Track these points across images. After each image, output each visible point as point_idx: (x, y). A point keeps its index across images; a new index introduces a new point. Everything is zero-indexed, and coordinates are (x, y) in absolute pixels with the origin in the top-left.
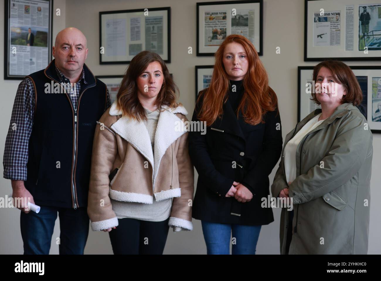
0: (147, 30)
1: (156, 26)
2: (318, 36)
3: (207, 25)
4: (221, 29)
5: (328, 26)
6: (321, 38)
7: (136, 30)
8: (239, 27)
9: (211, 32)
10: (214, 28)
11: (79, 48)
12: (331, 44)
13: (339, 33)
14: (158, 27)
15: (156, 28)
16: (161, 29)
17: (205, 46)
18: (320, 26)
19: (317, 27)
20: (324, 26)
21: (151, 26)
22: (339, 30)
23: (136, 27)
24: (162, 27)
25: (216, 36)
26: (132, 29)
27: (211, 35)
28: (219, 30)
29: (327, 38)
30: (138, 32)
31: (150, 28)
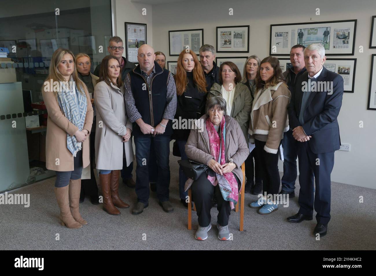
0: (192, 40)
1: (196, 38)
2: (277, 43)
3: (222, 38)
4: (228, 40)
5: (282, 39)
6: (278, 44)
7: (187, 40)
8: (237, 39)
9: (224, 41)
10: (225, 39)
11: (149, 55)
12: (283, 47)
13: (288, 42)
14: (198, 38)
15: (196, 39)
16: (199, 39)
17: (221, 48)
18: (278, 39)
19: (277, 39)
20: (280, 39)
21: (194, 38)
22: (288, 41)
23: (187, 38)
24: (199, 38)
25: (226, 43)
26: (185, 39)
27: (224, 42)
28: (227, 40)
29: (281, 44)
30: (188, 41)
31: (193, 39)
